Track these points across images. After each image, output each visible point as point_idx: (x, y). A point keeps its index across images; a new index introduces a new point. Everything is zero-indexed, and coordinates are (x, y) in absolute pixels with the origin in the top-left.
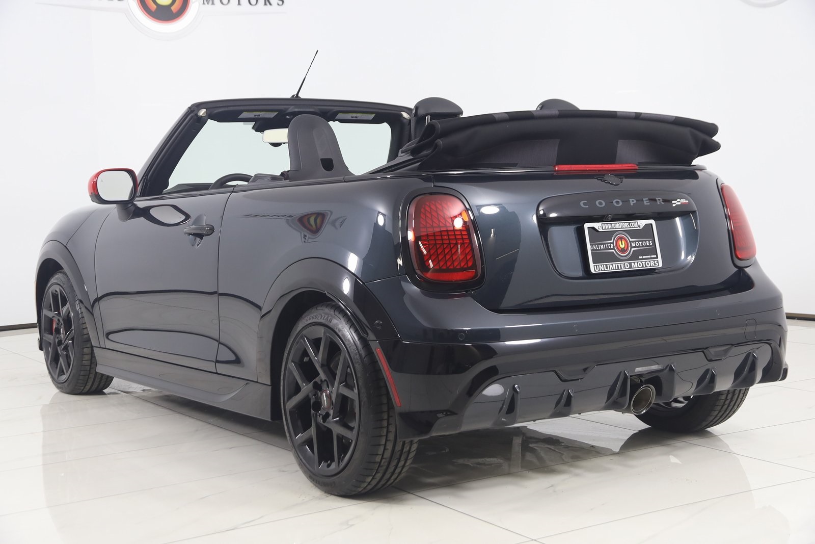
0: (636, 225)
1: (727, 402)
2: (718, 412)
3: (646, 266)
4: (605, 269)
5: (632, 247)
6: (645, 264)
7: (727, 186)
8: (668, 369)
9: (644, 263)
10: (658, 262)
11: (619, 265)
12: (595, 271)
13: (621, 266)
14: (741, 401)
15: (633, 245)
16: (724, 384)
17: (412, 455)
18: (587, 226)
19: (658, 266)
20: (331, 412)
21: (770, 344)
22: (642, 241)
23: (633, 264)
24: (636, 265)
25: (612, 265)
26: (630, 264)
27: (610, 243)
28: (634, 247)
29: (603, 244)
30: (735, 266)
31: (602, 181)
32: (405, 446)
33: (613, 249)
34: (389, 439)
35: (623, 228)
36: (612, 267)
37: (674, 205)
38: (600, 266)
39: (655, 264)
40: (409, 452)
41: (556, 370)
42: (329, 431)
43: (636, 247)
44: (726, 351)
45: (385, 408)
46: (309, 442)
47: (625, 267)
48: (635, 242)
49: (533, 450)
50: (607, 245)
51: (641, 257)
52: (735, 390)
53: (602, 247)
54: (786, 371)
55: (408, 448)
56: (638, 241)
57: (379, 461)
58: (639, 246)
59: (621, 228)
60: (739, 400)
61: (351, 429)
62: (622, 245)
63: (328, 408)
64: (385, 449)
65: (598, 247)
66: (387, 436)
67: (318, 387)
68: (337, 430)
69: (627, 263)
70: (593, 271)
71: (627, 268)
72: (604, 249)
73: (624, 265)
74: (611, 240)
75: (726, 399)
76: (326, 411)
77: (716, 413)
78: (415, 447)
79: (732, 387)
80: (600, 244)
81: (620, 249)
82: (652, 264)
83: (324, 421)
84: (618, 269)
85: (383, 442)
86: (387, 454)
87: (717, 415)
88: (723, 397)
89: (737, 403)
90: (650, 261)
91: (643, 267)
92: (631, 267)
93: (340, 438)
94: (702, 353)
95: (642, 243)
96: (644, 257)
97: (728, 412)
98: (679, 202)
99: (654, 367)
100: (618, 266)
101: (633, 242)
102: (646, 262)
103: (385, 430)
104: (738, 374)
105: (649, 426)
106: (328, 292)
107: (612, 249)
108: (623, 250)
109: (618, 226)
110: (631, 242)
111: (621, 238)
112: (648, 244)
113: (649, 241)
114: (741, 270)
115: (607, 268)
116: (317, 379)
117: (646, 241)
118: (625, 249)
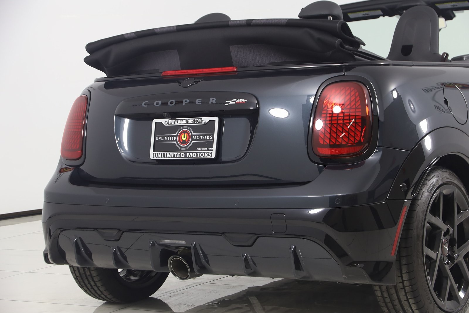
0: (200, 121)
3: (200, 156)
4: (162, 157)
5: (192, 140)
6: (200, 154)
9: (198, 154)
10: (211, 154)
11: (176, 154)
12: (153, 158)
13: (177, 155)
15: (194, 138)
18: (155, 121)
19: (211, 157)
22: (203, 135)
23: (188, 154)
24: (191, 155)
25: (169, 153)
26: (186, 154)
27: (174, 136)
28: (194, 140)
29: (168, 136)
33: (176, 141)
35: (188, 123)
36: (169, 155)
37: (227, 105)
38: (159, 154)
39: (208, 155)
43: (196, 140)
47: (180, 156)
48: (197, 135)
50: (170, 137)
51: (198, 149)
53: (166, 139)
56: (200, 135)
58: (200, 140)
59: (186, 124)
62: (184, 137)
65: (163, 139)
69: (183, 153)
70: (151, 157)
71: (182, 157)
72: (167, 141)
73: (180, 154)
74: (175, 133)
80: (165, 136)
82: (206, 154)
84: (174, 157)
90: (204, 153)
91: (197, 157)
92: (186, 156)
95: (203, 137)
96: (202, 149)
98: (234, 101)
100: (174, 155)
101: (194, 135)
102: (201, 153)
107: (174, 141)
108: (184, 142)
109: (183, 121)
110: (192, 135)
111: (184, 132)
112: (208, 138)
113: (210, 135)
115: (164, 156)
117: (206, 135)
118: (186, 141)
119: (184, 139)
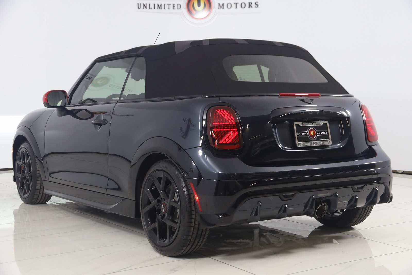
0: (319, 123)
1: (363, 213)
2: (358, 218)
3: (324, 144)
4: (304, 145)
7: (365, 106)
8: (334, 195)
10: (330, 142)
13: (311, 143)
14: (369, 213)
15: (318, 133)
16: (361, 204)
17: (206, 237)
18: (295, 123)
19: (330, 144)
20: (166, 214)
21: (384, 184)
23: (317, 143)
24: (319, 143)
27: (306, 132)
28: (318, 135)
29: (303, 133)
30: (368, 145)
31: (303, 101)
32: (203, 232)
33: (308, 135)
34: (195, 228)
35: (313, 125)
36: (307, 144)
37: (338, 114)
38: (301, 144)
40: (205, 235)
41: (279, 195)
42: (165, 224)
43: (319, 134)
44: (363, 187)
45: (193, 213)
46: (154, 229)
47: (313, 144)
48: (319, 132)
49: (264, 236)
51: (322, 140)
52: (366, 207)
53: (302, 134)
54: (392, 198)
55: (204, 233)
57: (190, 239)
58: (321, 134)
60: (368, 212)
61: (176, 223)
63: (165, 212)
64: (193, 233)
65: (300, 134)
66: (194, 226)
67: (159, 202)
68: (169, 223)
70: (298, 146)
71: (315, 145)
72: (303, 135)
73: (313, 143)
75: (362, 212)
76: (163, 214)
77: (356, 219)
78: (208, 232)
79: (365, 205)
81: (311, 135)
82: (327, 143)
83: (162, 219)
85: (192, 229)
86: (194, 236)
87: (357, 219)
88: (361, 211)
89: (367, 214)
91: (322, 144)
93: (171, 228)
94: (351, 188)
95: (322, 133)
96: (323, 140)
97: (362, 218)
98: (341, 112)
99: (328, 194)
101: (317, 132)
102: (324, 142)
103: (193, 224)
104: (368, 198)
105: (323, 225)
106: (166, 154)
107: (307, 135)
108: (313, 136)
109: (311, 124)
110: (316, 132)
111: (312, 130)
112: (325, 133)
114: (370, 147)
116: (159, 198)
117: (324, 132)
118: (314, 135)
119: (312, 134)
